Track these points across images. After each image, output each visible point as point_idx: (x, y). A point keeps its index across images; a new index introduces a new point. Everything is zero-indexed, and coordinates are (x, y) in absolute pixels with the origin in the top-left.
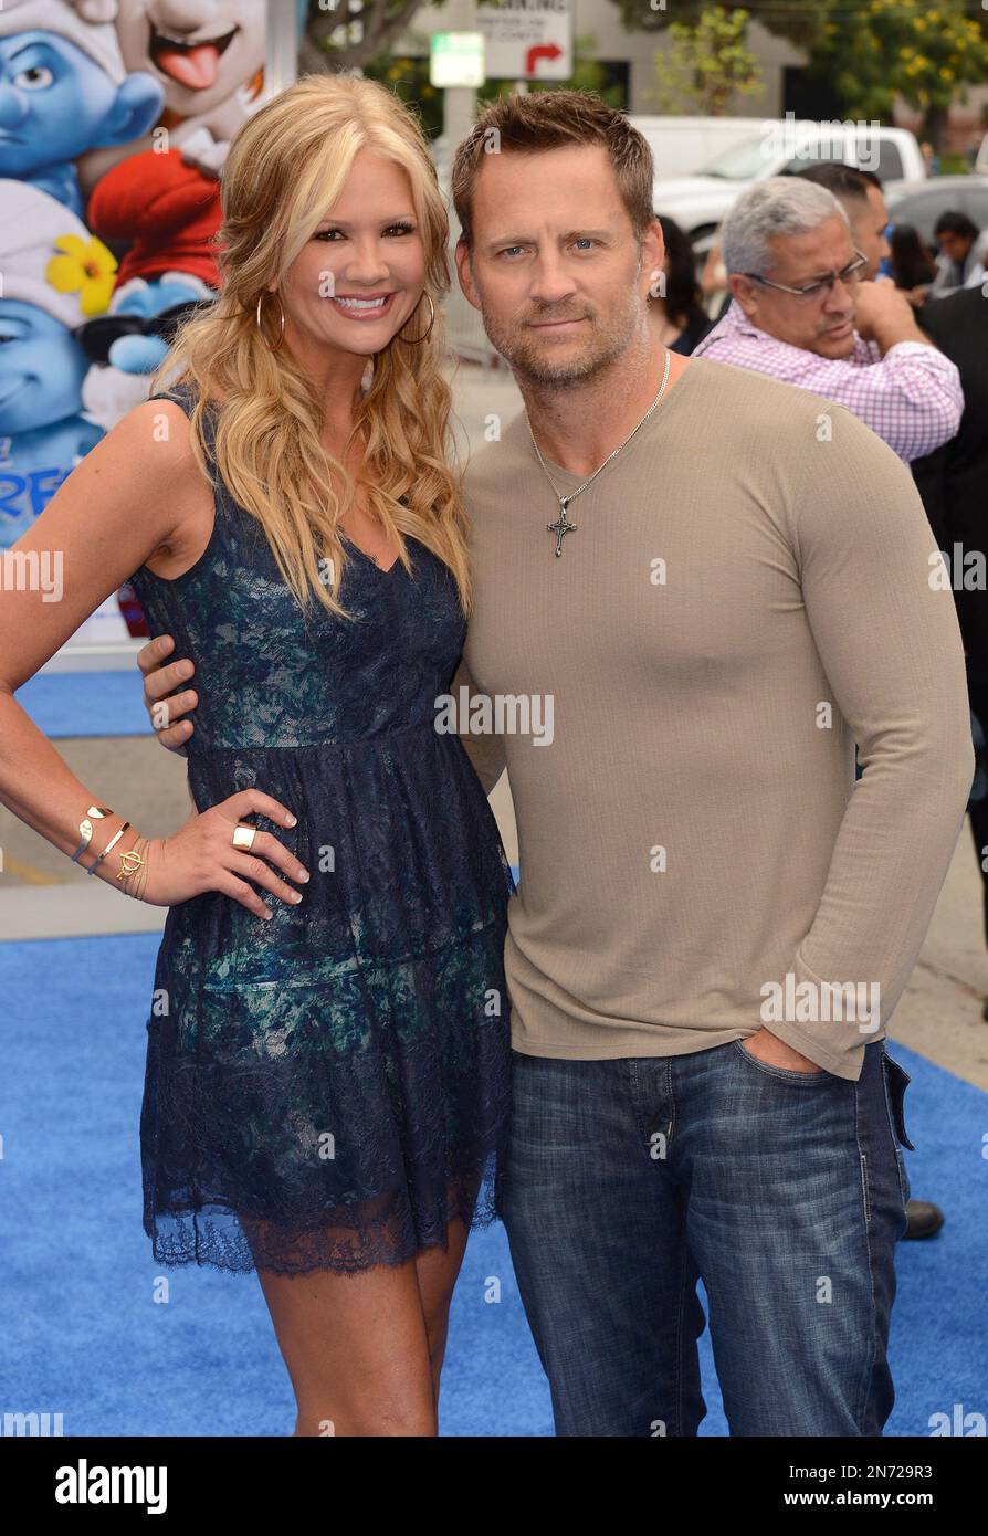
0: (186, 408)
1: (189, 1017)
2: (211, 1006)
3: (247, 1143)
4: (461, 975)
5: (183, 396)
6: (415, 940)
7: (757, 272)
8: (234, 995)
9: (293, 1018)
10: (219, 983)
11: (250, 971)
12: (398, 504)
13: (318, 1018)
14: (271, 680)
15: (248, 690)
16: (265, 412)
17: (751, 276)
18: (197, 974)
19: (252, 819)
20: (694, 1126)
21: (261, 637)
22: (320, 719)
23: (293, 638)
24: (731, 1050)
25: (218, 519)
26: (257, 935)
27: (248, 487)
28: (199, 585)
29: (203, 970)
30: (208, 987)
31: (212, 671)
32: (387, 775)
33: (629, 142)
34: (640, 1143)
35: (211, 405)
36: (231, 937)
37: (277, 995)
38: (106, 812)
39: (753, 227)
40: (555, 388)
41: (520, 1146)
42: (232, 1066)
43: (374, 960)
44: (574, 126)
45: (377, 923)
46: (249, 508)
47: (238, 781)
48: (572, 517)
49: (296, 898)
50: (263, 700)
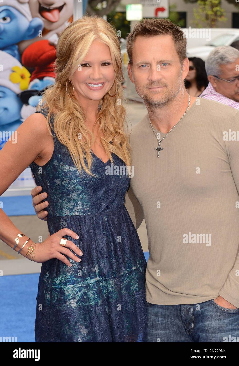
0: (45, 115)
1: (48, 295)
2: (54, 293)
3: (65, 333)
4: (129, 283)
5: (44, 112)
6: (114, 272)
7: (216, 75)
8: (61, 289)
9: (78, 296)
10: (57, 285)
11: (65, 282)
12: (109, 143)
13: (86, 296)
14: (71, 196)
15: (64, 199)
16: (68, 115)
17: (215, 76)
18: (50, 283)
19: (66, 237)
20: (199, 325)
21: (68, 183)
22: (86, 207)
23: (77, 183)
24: (211, 303)
25: (55, 148)
26: (68, 271)
27: (63, 137)
28: (49, 168)
29: (52, 282)
30: (53, 287)
31: (54, 193)
32: (106, 224)
33: (179, 34)
34: (184, 330)
35: (52, 114)
36: (60, 272)
37: (74, 289)
38: (23, 235)
39: (215, 62)
40: (156, 107)
41: (149, 331)
42: (61, 310)
43: (102, 278)
44: (162, 29)
45: (103, 267)
46: (64, 144)
47: (62, 226)
48: (162, 145)
49: (79, 260)
50: (69, 201)
